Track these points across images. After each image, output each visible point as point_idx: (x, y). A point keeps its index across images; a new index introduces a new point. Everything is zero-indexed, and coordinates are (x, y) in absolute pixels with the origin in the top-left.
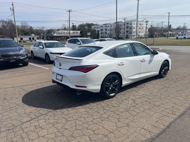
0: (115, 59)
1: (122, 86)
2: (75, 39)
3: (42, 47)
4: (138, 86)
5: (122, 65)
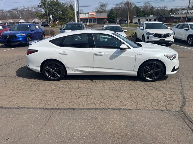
1: (67, 74)
5: (65, 54)
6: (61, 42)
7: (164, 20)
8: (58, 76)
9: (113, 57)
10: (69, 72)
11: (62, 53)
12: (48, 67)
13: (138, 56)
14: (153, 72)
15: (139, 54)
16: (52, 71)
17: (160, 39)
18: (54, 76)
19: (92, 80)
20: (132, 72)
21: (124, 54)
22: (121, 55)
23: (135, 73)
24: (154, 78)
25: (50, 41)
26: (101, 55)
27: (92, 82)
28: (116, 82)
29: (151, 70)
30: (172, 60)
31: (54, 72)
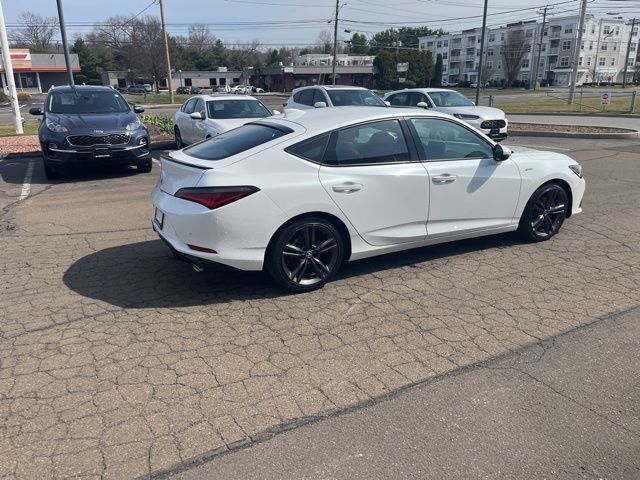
0: (324, 172)
1: (352, 259)
2: (315, 90)
3: (198, 114)
4: (425, 263)
5: (352, 191)
8: (324, 270)
9: (476, 183)
10: (359, 249)
11: (341, 186)
15: (527, 170)
16: (304, 257)
20: (510, 221)
22: (492, 177)
25: (286, 150)
29: (546, 208)
30: (581, 178)
31: (309, 260)
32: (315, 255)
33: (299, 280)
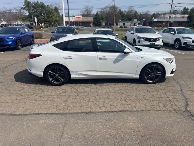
1: (71, 78)
5: (70, 59)
6: (64, 47)
7: (148, 24)
8: (62, 81)
9: (116, 61)
10: (73, 76)
11: (66, 57)
12: (52, 71)
13: (140, 60)
14: (154, 75)
15: (141, 58)
16: (55, 76)
17: (151, 43)
18: (57, 80)
19: (95, 84)
20: (134, 75)
21: (127, 58)
22: (124, 59)
23: (137, 76)
24: (155, 80)
25: (53, 45)
26: (105, 59)
27: (96, 85)
28: (119, 85)
29: (152, 72)
30: (170, 63)
31: (57, 77)
32: (59, 76)
33: (54, 82)
